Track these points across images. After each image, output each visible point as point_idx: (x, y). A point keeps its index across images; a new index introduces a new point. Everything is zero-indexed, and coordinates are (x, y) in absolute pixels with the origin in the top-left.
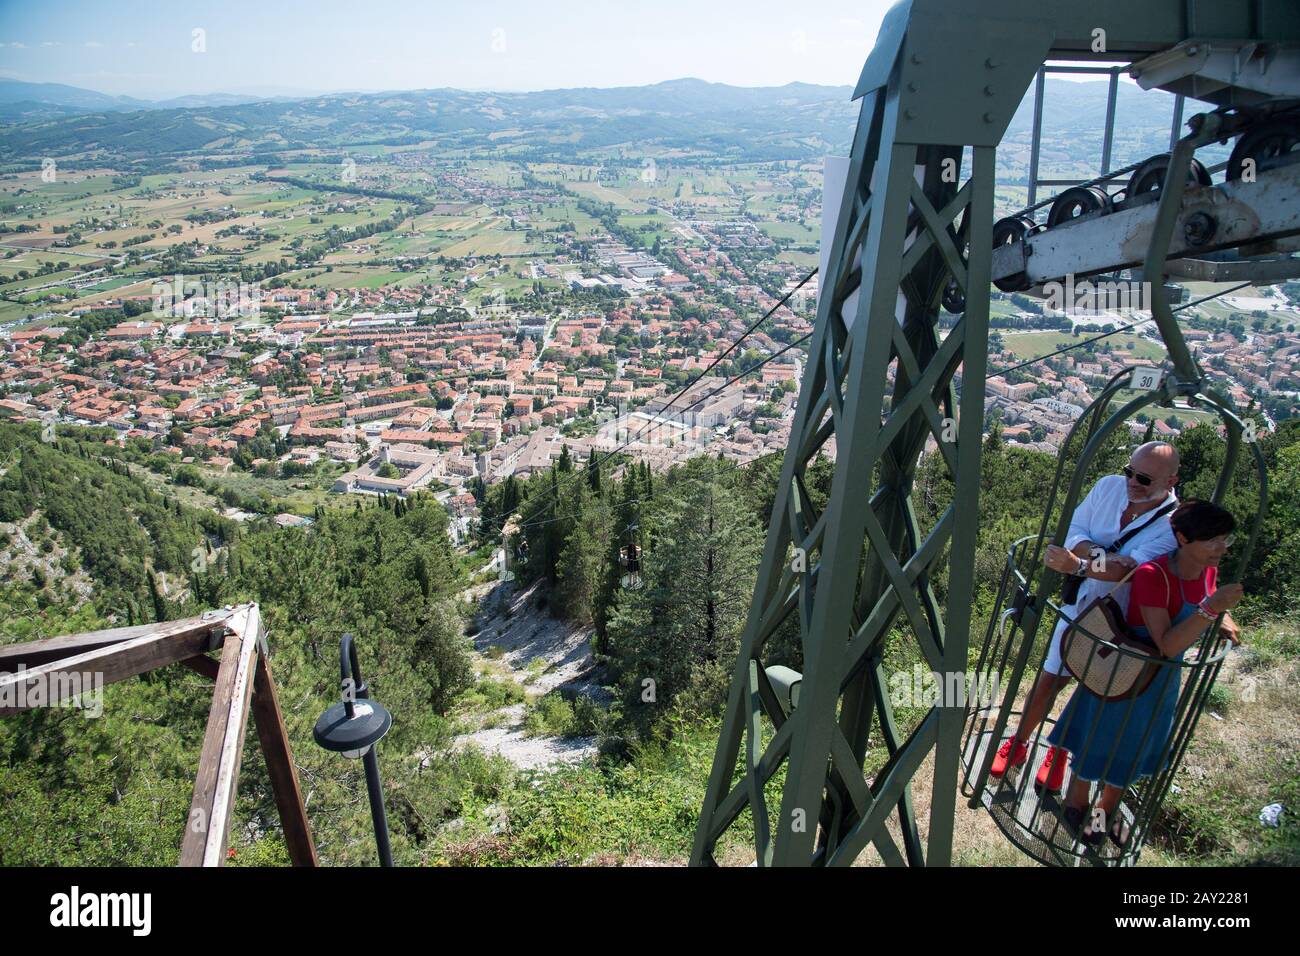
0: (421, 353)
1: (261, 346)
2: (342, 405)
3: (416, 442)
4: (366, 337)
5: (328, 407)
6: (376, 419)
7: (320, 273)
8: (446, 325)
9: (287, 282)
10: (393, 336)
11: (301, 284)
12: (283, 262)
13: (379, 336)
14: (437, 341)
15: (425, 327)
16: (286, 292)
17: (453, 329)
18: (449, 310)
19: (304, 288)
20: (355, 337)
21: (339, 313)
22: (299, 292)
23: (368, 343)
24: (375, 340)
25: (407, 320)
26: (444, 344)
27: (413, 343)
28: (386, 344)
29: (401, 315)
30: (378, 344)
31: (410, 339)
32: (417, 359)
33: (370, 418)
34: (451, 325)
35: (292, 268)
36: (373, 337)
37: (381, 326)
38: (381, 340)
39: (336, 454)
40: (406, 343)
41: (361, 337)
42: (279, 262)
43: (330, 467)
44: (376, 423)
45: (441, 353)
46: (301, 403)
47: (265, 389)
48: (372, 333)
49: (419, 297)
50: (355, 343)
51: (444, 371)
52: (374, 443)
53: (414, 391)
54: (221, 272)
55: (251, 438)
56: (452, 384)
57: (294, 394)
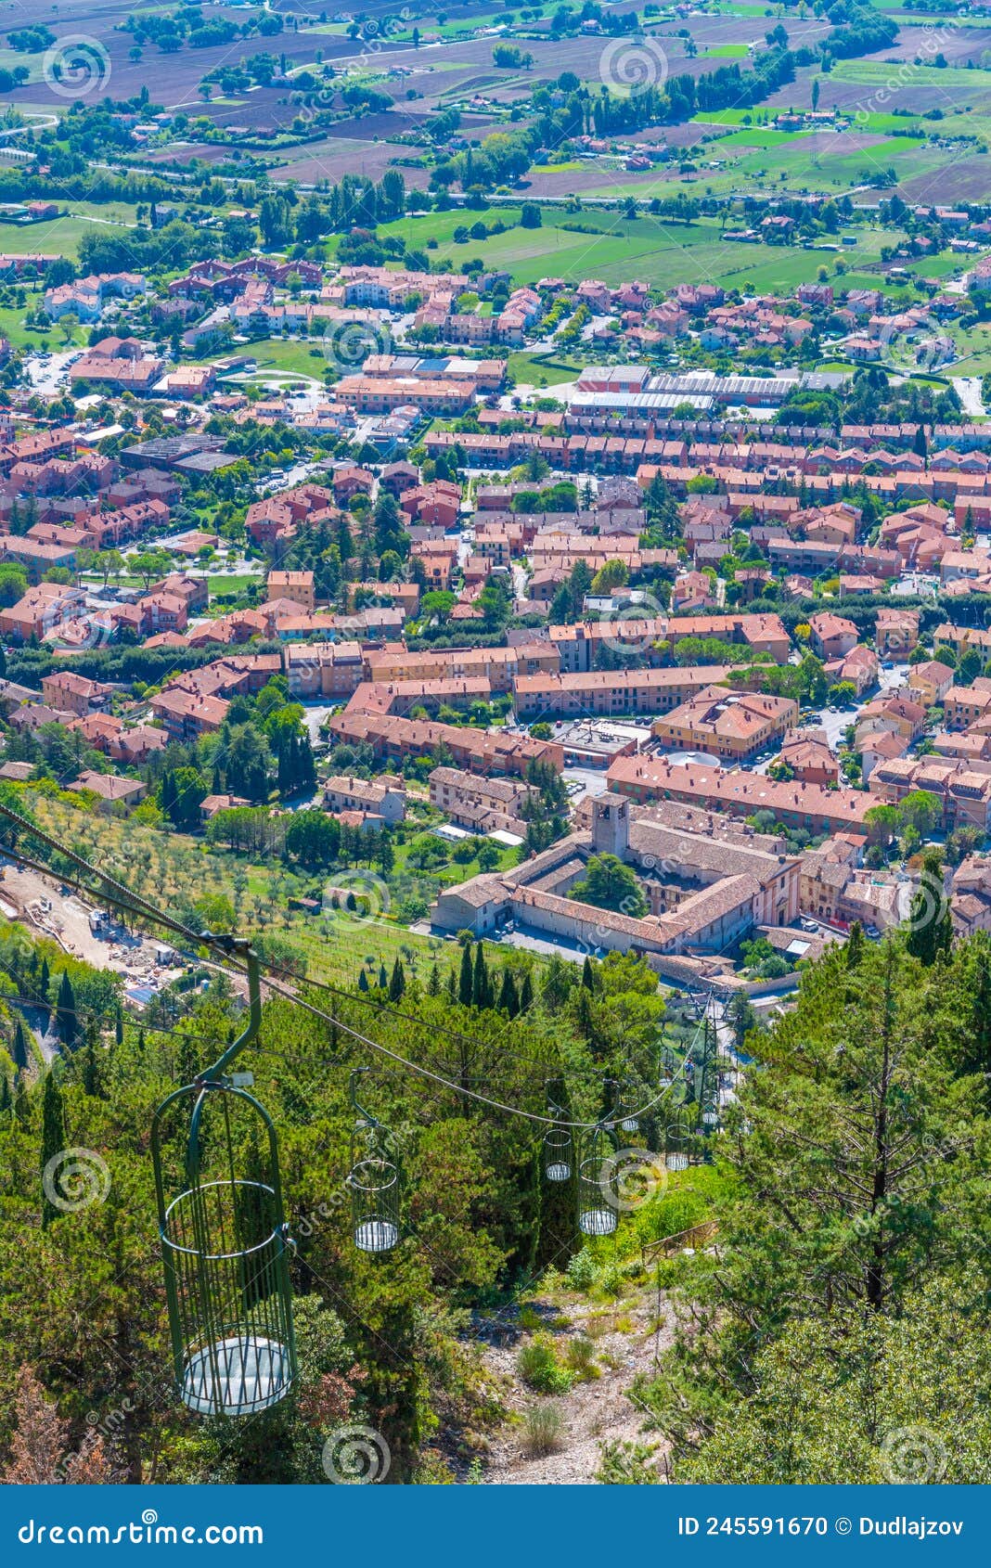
0: (781, 516)
1: (289, 440)
2: (507, 655)
3: (718, 805)
4: (615, 444)
5: (460, 659)
6: (602, 712)
7: (499, 229)
8: (879, 430)
9: (393, 244)
10: (699, 449)
11: (435, 256)
12: (394, 184)
13: (654, 446)
14: (838, 479)
15: (811, 432)
16: (388, 277)
17: (897, 444)
18: (895, 381)
19: (445, 267)
20: (576, 442)
21: (539, 360)
22: (425, 280)
23: (620, 466)
24: (640, 459)
25: (755, 401)
26: (862, 490)
27: (754, 479)
28: (671, 472)
29: (736, 382)
30: (648, 471)
31: (749, 464)
32: (758, 532)
33: (588, 708)
34: (893, 431)
35: (418, 202)
36: (634, 446)
37: (664, 413)
38: (657, 459)
39: (458, 808)
40: (735, 476)
41: (595, 444)
42: (377, 182)
43: (440, 850)
44: (604, 726)
45: (838, 519)
46: (376, 638)
47: (277, 578)
48: (635, 433)
49: (799, 326)
50: (580, 462)
51: (846, 581)
52: (586, 787)
53: (737, 636)
54: (205, 198)
55: (211, 727)
56: (866, 627)
57: (363, 601)
